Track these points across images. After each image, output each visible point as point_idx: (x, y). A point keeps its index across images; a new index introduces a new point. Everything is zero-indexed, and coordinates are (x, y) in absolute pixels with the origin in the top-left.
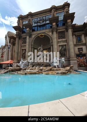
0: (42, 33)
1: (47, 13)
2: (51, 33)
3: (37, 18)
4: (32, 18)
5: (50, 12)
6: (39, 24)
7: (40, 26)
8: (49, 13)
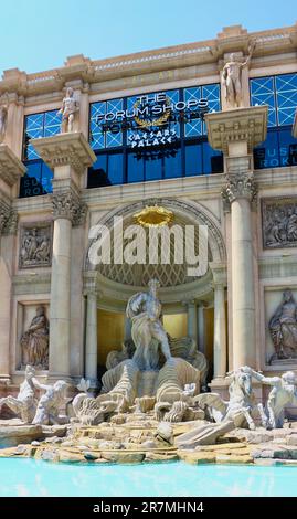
0: (160, 202)
1: (193, 70)
2: (214, 207)
3: (125, 98)
4: (90, 93)
5: (210, 68)
6: (136, 139)
7: (143, 153)
8: (203, 69)
